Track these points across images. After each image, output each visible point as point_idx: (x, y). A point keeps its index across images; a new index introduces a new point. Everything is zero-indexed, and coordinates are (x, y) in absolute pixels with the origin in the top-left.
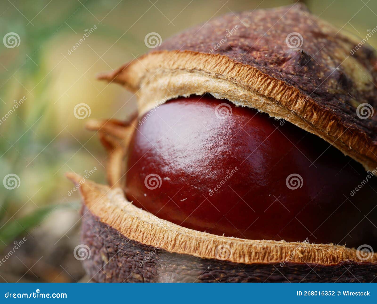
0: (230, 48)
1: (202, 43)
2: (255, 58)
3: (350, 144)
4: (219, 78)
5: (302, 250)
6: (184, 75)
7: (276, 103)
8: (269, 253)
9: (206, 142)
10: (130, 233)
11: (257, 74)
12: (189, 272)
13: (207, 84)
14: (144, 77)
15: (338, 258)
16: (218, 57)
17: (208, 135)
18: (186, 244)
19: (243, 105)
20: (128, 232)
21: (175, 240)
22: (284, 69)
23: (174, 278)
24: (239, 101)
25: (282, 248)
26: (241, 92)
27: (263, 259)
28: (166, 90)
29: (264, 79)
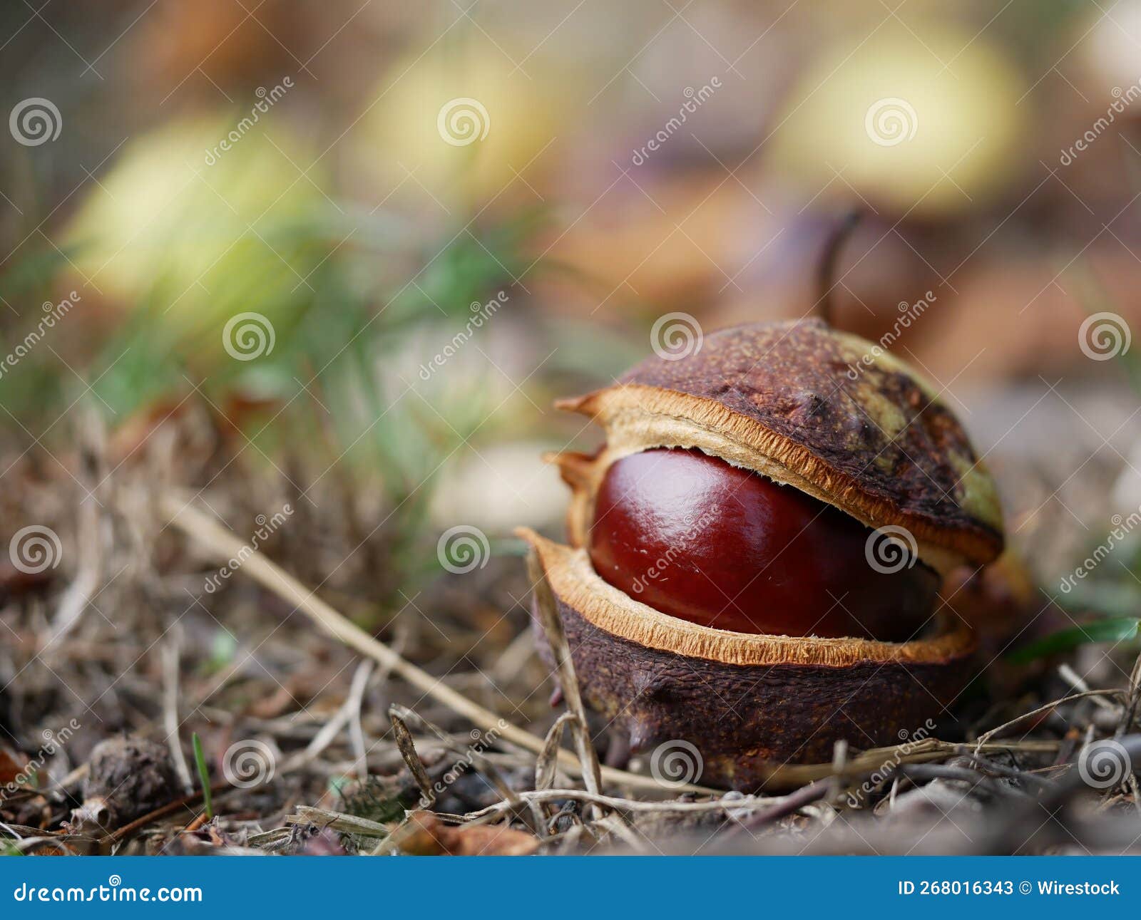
0: (725, 389)
1: (691, 378)
2: (757, 404)
3: (872, 513)
4: (710, 431)
5: (808, 648)
6: (668, 422)
7: (780, 465)
8: (767, 652)
9: (693, 511)
10: (596, 619)
11: (758, 428)
12: (669, 671)
13: (696, 436)
14: (616, 415)
15: (853, 656)
16: (710, 402)
17: (696, 501)
18: (665, 637)
19: (740, 466)
20: (595, 617)
21: (653, 632)
22: (792, 420)
23: (651, 678)
24: (735, 460)
25: (783, 646)
26: (738, 450)
27: (760, 659)
28: (644, 437)
29: (767, 435)
